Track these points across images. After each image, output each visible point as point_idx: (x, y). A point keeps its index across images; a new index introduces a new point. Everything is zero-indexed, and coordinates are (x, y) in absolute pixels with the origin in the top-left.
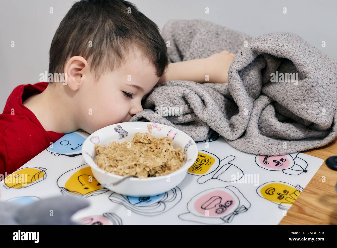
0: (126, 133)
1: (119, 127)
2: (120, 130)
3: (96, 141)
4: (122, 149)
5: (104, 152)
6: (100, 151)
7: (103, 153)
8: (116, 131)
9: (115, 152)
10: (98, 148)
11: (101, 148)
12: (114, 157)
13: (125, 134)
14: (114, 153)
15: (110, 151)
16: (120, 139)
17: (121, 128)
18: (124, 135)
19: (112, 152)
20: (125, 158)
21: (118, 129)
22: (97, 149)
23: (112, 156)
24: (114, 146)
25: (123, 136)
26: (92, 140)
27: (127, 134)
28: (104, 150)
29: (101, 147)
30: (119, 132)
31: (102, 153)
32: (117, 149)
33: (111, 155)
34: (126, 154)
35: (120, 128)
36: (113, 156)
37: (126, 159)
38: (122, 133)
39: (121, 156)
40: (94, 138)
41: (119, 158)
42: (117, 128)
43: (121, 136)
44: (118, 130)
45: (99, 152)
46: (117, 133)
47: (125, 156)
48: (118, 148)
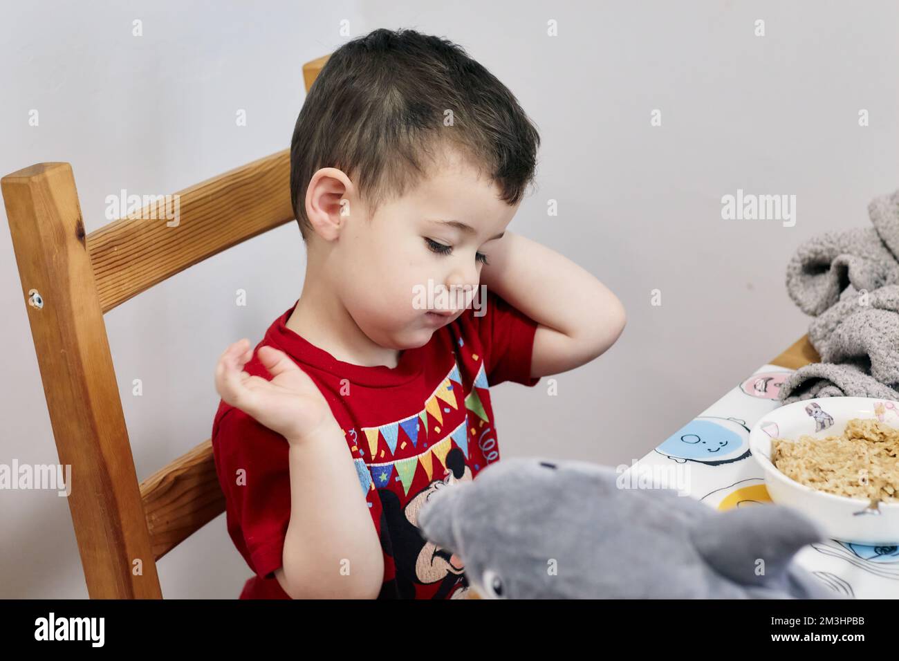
0: (831, 419)
1: (816, 406)
2: (816, 412)
3: (773, 432)
4: (827, 450)
5: (794, 453)
6: (785, 451)
7: (791, 455)
8: (810, 414)
9: (815, 454)
10: (778, 444)
11: (786, 445)
12: (815, 465)
13: (828, 421)
14: (813, 455)
15: (805, 452)
16: (817, 431)
17: (820, 408)
18: (826, 425)
19: (810, 453)
20: (839, 466)
21: (814, 410)
22: (778, 448)
23: (811, 462)
24: (812, 443)
25: (823, 426)
26: (765, 428)
27: (832, 422)
28: (793, 450)
29: (786, 443)
30: (816, 417)
31: (789, 455)
32: (817, 448)
33: (809, 459)
34: (841, 459)
35: (817, 409)
36: (814, 462)
37: (842, 467)
38: (821, 420)
39: (829, 462)
40: (770, 425)
41: (826, 466)
42: (811, 407)
43: (820, 426)
44: (814, 413)
45: (780, 454)
46: (812, 418)
47: (839, 463)
48: (820, 447)
